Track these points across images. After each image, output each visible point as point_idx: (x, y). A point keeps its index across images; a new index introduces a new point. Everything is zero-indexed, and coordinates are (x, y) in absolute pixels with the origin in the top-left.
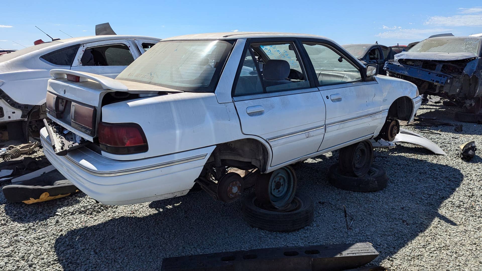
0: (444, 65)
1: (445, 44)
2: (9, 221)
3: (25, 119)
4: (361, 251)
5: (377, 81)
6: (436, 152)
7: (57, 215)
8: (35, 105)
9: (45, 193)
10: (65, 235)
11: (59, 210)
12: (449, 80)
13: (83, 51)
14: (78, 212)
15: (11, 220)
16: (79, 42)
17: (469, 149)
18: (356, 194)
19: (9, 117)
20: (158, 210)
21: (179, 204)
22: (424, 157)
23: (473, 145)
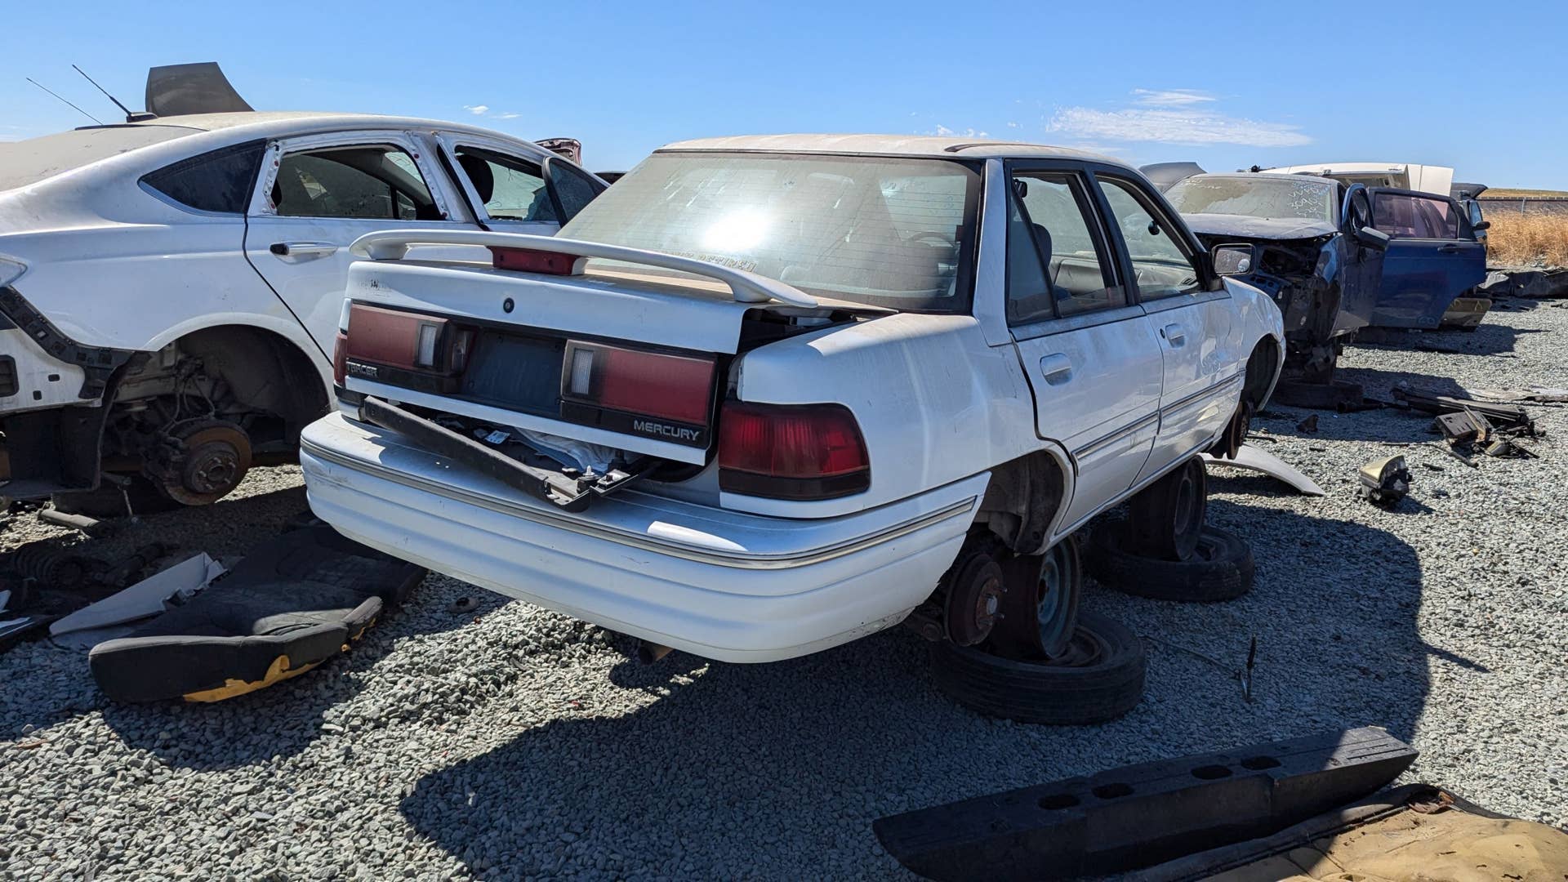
0: (1266, 252)
1: (1245, 192)
2: (157, 767)
3: (91, 402)
4: (1373, 748)
5: (1229, 290)
6: (1304, 489)
7: (328, 732)
8: (137, 352)
9: (280, 658)
10: (413, 793)
11: (329, 714)
12: (1281, 293)
13: (276, 163)
14: (394, 717)
15: (162, 764)
16: (261, 131)
17: (1395, 477)
18: (1188, 608)
19: (37, 395)
20: (654, 693)
21: (705, 669)
22: (1279, 503)
23: (1402, 467)
